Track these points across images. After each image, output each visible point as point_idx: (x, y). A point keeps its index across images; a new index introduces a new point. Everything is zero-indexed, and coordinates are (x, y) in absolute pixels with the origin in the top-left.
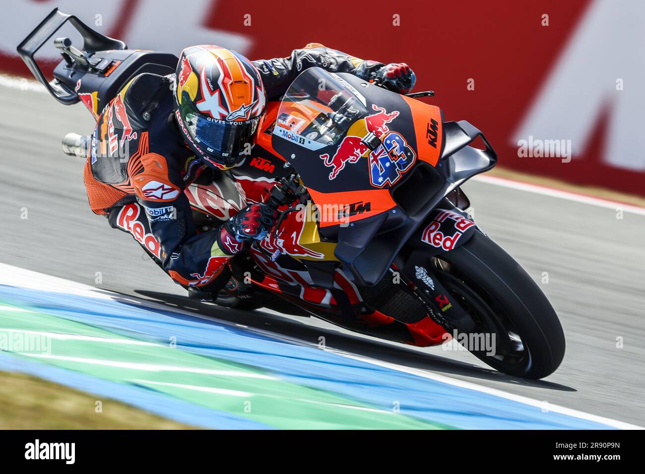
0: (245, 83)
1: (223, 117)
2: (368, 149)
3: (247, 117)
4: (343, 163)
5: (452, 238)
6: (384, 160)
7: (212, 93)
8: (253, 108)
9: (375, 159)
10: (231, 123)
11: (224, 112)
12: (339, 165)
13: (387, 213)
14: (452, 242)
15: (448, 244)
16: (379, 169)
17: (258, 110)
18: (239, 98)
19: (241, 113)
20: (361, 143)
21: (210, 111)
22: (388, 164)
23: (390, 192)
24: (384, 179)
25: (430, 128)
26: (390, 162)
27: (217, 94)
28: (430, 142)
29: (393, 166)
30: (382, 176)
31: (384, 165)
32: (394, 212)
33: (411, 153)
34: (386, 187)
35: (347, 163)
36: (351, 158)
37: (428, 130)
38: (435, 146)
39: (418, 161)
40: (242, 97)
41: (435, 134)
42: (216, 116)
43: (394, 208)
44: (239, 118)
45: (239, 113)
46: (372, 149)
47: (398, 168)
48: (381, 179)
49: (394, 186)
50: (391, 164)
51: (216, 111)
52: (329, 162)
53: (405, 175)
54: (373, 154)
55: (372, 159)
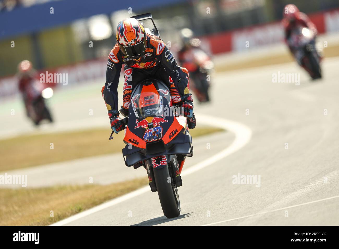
0: (132, 32)
1: (127, 45)
2: (148, 127)
3: (135, 43)
4: (140, 126)
5: (156, 165)
6: (150, 133)
7: (122, 37)
8: (137, 40)
9: (148, 131)
10: (130, 46)
11: (127, 43)
12: (139, 126)
13: (142, 149)
14: (156, 166)
15: (155, 165)
16: (148, 135)
17: (139, 39)
18: (130, 37)
19: (133, 42)
20: (147, 124)
21: (122, 43)
22: (150, 135)
23: (146, 143)
24: (147, 139)
25: (173, 132)
26: (152, 135)
27: (123, 37)
28: (169, 136)
29: (152, 137)
30: (147, 137)
31: (150, 134)
32: (144, 150)
33: (161, 136)
34: (146, 141)
35: (141, 127)
36: (143, 126)
37: (172, 132)
38: (170, 138)
39: (161, 140)
40: (132, 37)
41: (174, 135)
42: (125, 45)
43: (145, 149)
44: (132, 44)
45: (132, 42)
46: (149, 128)
47: (153, 138)
48: (146, 138)
49: (149, 142)
50: (151, 135)
51: (125, 43)
52: (137, 123)
53: (153, 142)
54: (148, 129)
55: (147, 130)
